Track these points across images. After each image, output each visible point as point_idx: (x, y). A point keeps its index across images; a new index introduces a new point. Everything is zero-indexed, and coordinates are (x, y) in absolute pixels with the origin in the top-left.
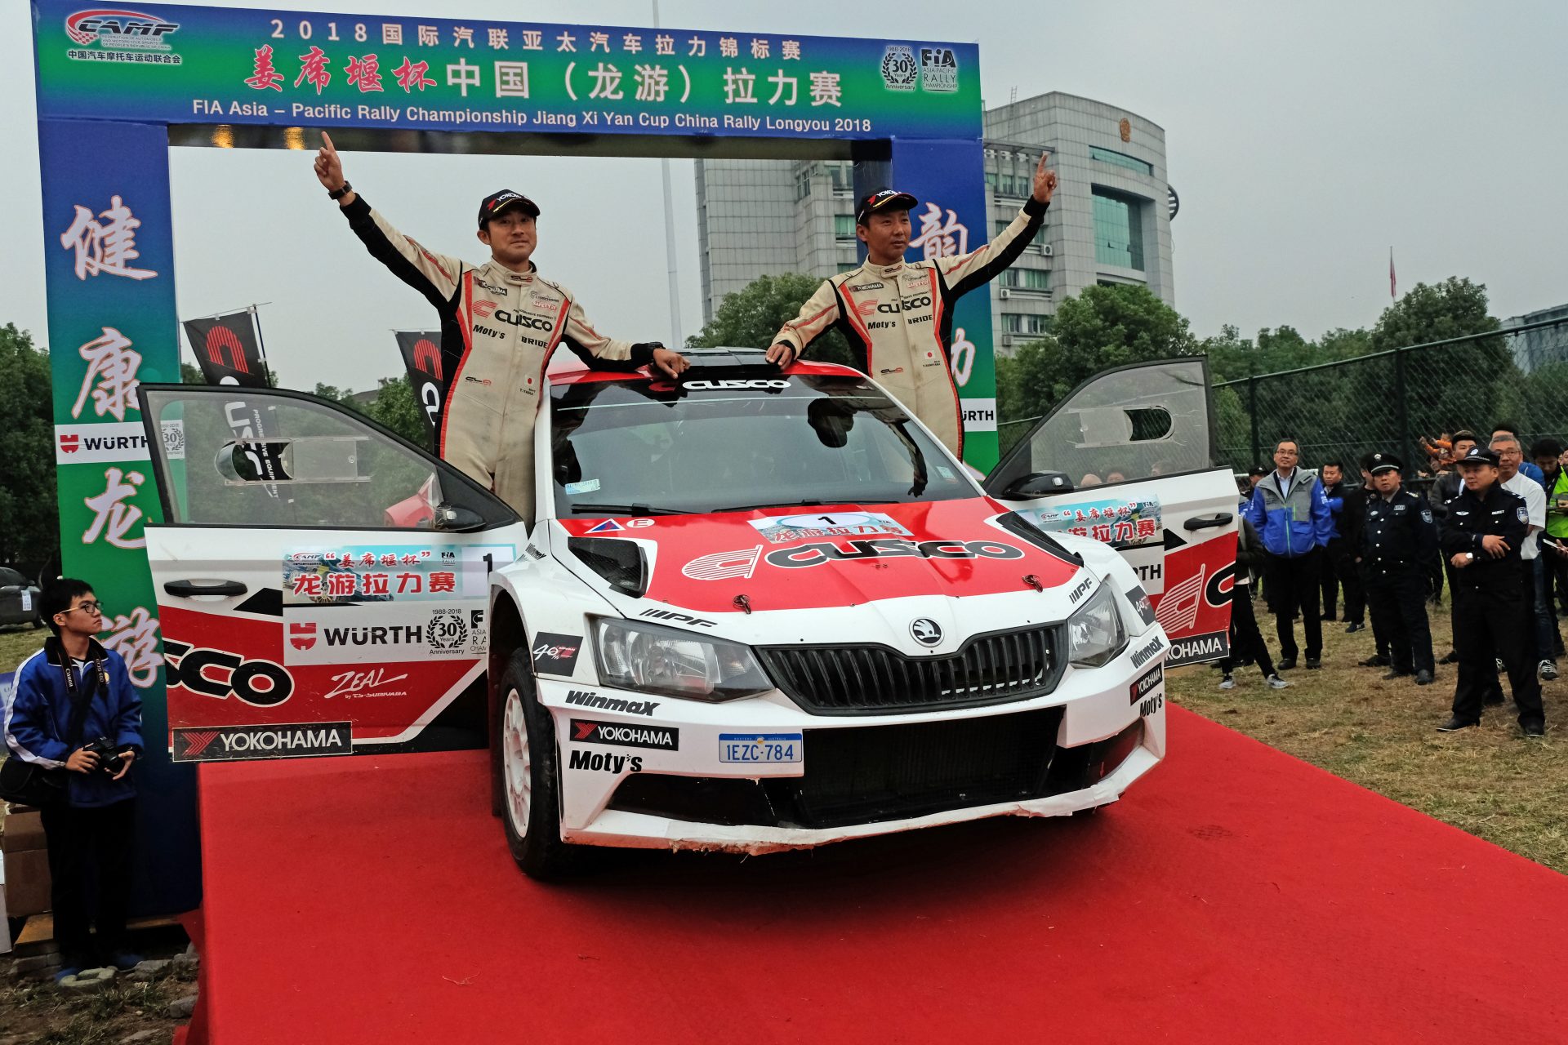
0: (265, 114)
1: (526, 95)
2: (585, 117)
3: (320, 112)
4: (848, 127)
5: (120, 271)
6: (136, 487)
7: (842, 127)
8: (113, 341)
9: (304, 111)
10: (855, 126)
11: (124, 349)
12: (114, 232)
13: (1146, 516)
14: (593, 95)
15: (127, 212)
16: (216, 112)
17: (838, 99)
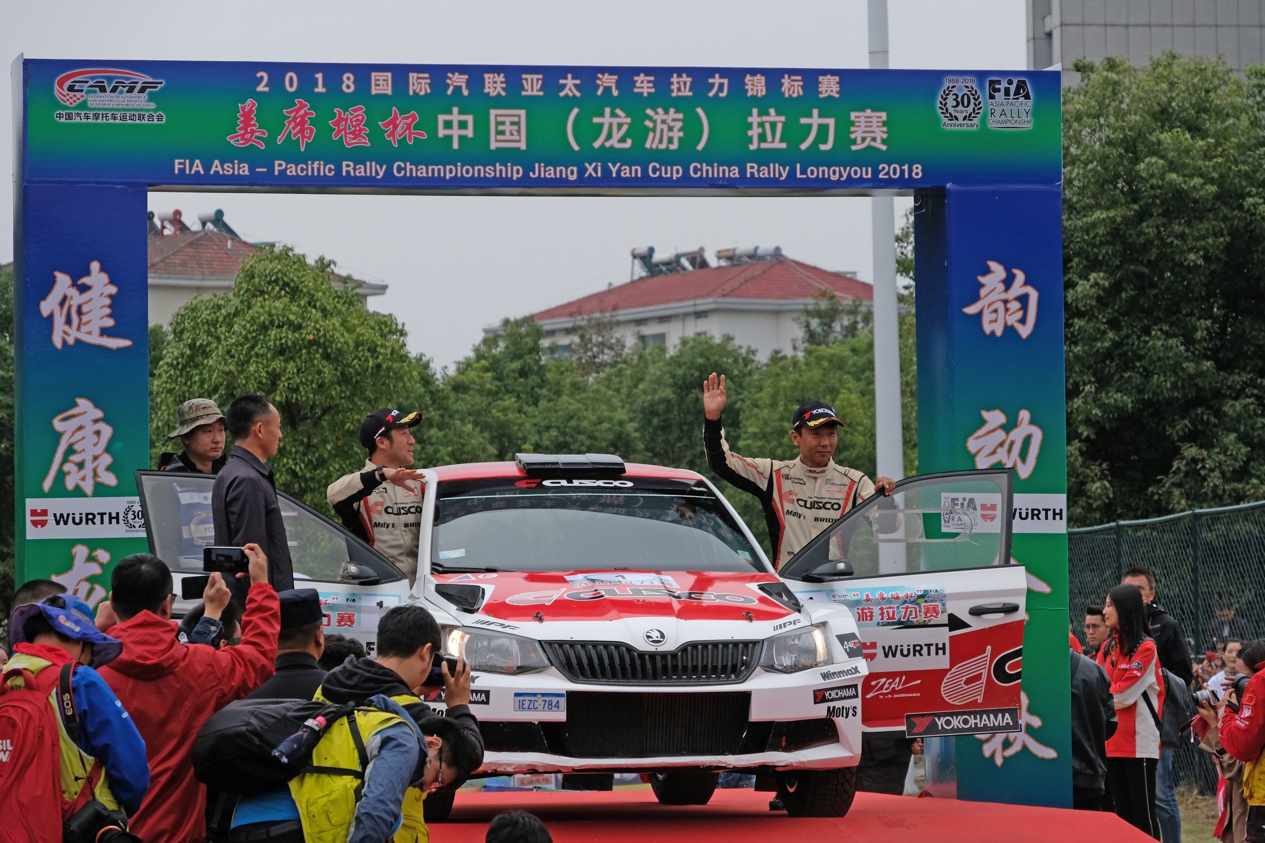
0: (247, 173)
1: (523, 146)
2: (587, 169)
3: (302, 170)
4: (895, 173)
5: (96, 339)
6: (102, 565)
7: (888, 173)
8: (85, 412)
9: (286, 169)
10: (902, 172)
11: (96, 421)
12: (91, 299)
13: (932, 601)
14: (597, 144)
15: (104, 278)
16: (197, 172)
17: (884, 141)
